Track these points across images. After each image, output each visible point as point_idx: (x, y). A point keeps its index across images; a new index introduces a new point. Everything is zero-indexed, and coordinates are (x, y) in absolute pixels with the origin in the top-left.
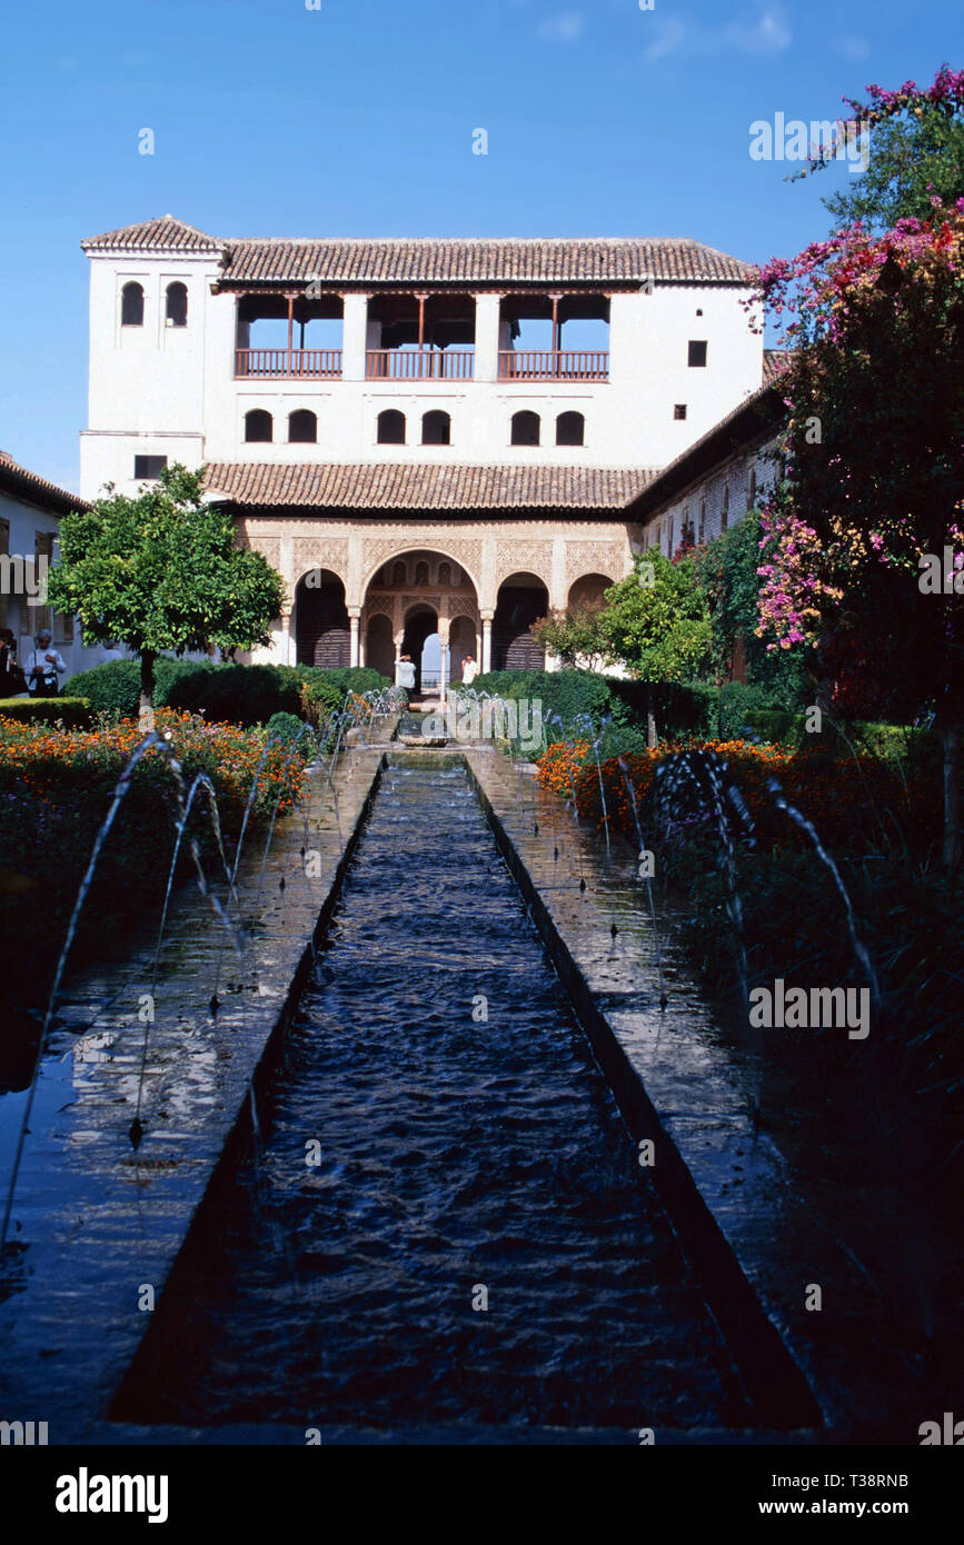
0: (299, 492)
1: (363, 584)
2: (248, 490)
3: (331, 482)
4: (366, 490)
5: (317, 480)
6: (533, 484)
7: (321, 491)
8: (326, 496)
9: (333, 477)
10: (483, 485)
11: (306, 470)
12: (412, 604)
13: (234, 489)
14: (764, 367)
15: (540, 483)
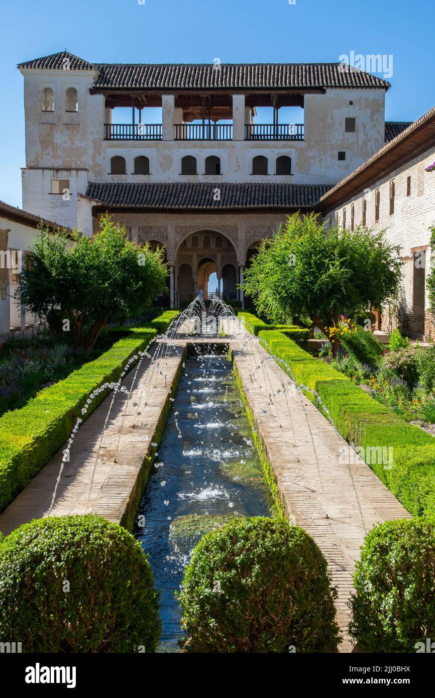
0: (140, 200)
1: (175, 248)
2: (113, 199)
3: (157, 195)
4: (176, 200)
5: (150, 194)
6: (264, 195)
7: (152, 200)
8: (155, 203)
9: (158, 192)
10: (238, 196)
11: (144, 187)
12: (202, 258)
13: (105, 199)
14: (385, 132)
15: (268, 194)
